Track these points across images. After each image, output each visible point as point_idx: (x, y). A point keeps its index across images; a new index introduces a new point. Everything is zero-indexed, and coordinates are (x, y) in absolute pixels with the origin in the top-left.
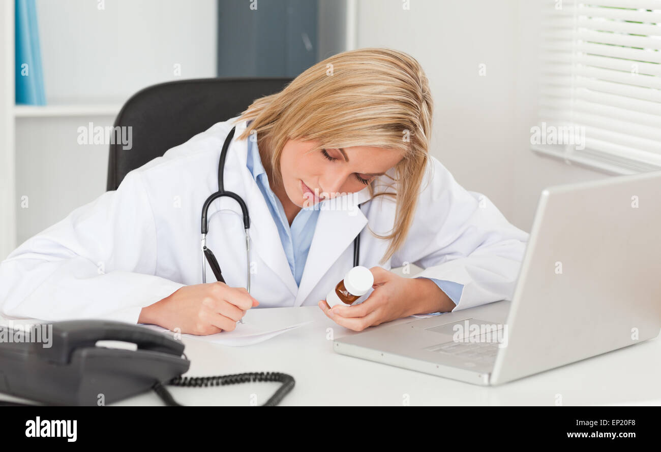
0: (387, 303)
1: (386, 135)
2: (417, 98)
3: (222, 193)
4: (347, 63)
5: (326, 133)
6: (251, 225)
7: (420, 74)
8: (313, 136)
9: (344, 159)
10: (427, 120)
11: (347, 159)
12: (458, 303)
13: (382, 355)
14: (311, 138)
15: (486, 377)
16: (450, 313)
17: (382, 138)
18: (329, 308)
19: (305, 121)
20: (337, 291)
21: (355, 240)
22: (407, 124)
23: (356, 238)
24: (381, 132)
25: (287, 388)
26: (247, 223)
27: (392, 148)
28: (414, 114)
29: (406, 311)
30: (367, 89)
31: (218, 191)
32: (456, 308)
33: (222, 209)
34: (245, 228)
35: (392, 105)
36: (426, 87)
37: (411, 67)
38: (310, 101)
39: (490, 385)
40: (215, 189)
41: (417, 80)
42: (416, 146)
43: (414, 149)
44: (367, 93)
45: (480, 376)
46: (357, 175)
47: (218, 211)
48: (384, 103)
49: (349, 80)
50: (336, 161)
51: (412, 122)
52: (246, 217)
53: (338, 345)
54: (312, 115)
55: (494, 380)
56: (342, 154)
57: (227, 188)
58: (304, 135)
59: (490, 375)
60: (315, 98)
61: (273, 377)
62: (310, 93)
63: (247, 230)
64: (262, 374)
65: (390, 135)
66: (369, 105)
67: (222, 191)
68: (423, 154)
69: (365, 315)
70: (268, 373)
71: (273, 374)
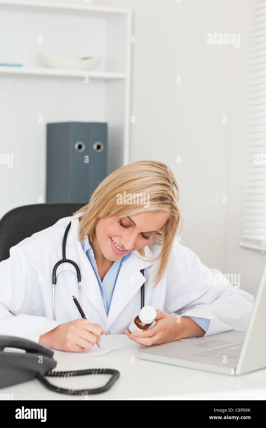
0: (165, 329)
1: (155, 204)
2: (169, 181)
3: (65, 260)
4: (125, 170)
5: (120, 209)
6: (82, 280)
7: (168, 169)
8: (113, 213)
9: (133, 225)
10: (177, 195)
11: (135, 225)
12: (207, 331)
13: (168, 359)
14: (111, 214)
15: (233, 370)
16: (203, 337)
17: (154, 205)
18: (131, 333)
19: (108, 205)
20: (135, 322)
21: (142, 287)
22: (166, 196)
23: (142, 286)
24: (153, 202)
25: (115, 378)
26: (79, 278)
27: (160, 211)
28: (169, 191)
29: (176, 336)
30: (140, 181)
31: (62, 259)
32: (206, 334)
33: (64, 269)
34: (78, 281)
35: (156, 187)
36: (173, 177)
37: (162, 166)
38: (108, 194)
39: (235, 375)
40: (61, 258)
41: (167, 172)
42: (174, 210)
43: (172, 211)
44: (140, 182)
45: (229, 370)
46: (142, 234)
47: (62, 271)
48: (151, 186)
49: (129, 178)
50: (129, 227)
51: (169, 195)
52: (79, 274)
53: (141, 354)
54: (111, 201)
55: (238, 372)
56: (131, 222)
57: (68, 257)
58: (108, 214)
59: (235, 369)
60: (111, 192)
61: (106, 372)
62: (106, 190)
63: (79, 282)
64: (99, 370)
65: (158, 203)
66: (143, 189)
67: (65, 259)
68: (177, 214)
69: (152, 335)
70: (103, 369)
71: (106, 369)
